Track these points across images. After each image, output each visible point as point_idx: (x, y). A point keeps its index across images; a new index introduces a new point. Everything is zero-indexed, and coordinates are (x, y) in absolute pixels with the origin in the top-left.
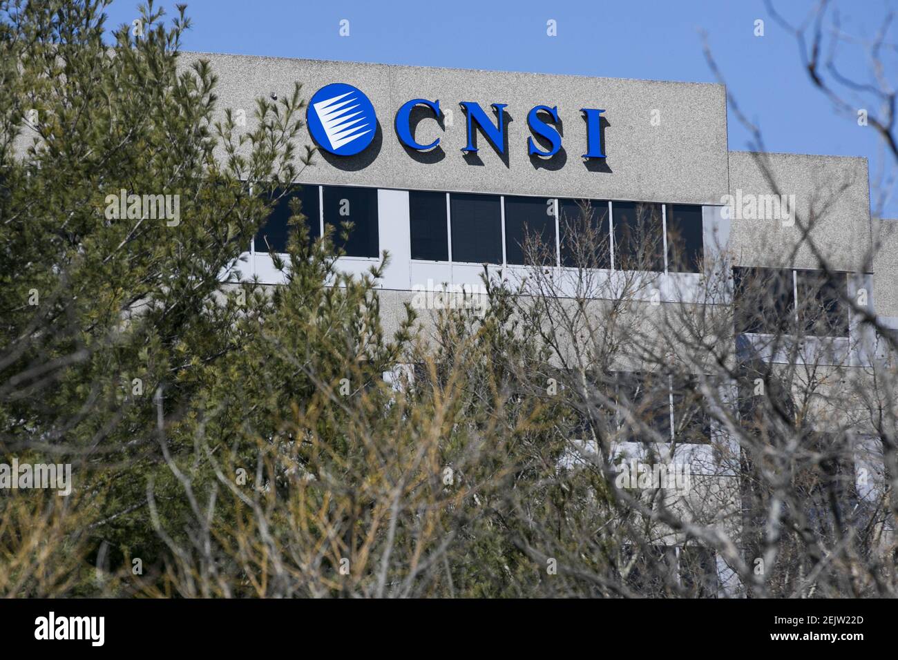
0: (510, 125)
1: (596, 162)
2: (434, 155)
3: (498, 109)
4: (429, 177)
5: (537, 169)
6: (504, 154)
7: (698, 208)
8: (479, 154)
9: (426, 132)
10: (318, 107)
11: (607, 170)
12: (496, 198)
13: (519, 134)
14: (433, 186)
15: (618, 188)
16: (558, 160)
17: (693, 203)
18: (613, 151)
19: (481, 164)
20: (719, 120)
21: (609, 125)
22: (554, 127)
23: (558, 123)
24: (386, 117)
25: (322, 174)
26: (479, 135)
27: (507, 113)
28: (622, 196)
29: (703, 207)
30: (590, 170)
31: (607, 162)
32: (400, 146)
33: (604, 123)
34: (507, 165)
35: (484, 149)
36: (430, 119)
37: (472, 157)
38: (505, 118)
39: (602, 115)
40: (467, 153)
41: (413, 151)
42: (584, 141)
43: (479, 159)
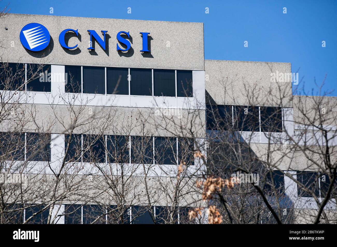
0: (110, 39)
1: (147, 53)
2: (78, 51)
3: (104, 33)
4: (74, 60)
5: (121, 56)
6: (106, 50)
7: (190, 72)
8: (96, 51)
9: (73, 42)
10: (25, 32)
11: (151, 57)
12: (103, 68)
13: (113, 43)
14: (75, 64)
15: (156, 64)
16: (130, 53)
17: (189, 69)
18: (154, 50)
19: (97, 55)
20: (200, 37)
21: (153, 39)
22: (128, 40)
23: (131, 39)
24: (55, 36)
25: (28, 59)
26: (96, 43)
27: (108, 35)
28: (158, 67)
29: (193, 71)
30: (144, 57)
31: (152, 54)
32: (61, 48)
33: (150, 38)
34: (108, 55)
35: (98, 48)
36: (75, 37)
37: (92, 51)
38: (107, 37)
39: (149, 35)
40: (90, 50)
41: (67, 50)
42: (141, 45)
43: (96, 53)
